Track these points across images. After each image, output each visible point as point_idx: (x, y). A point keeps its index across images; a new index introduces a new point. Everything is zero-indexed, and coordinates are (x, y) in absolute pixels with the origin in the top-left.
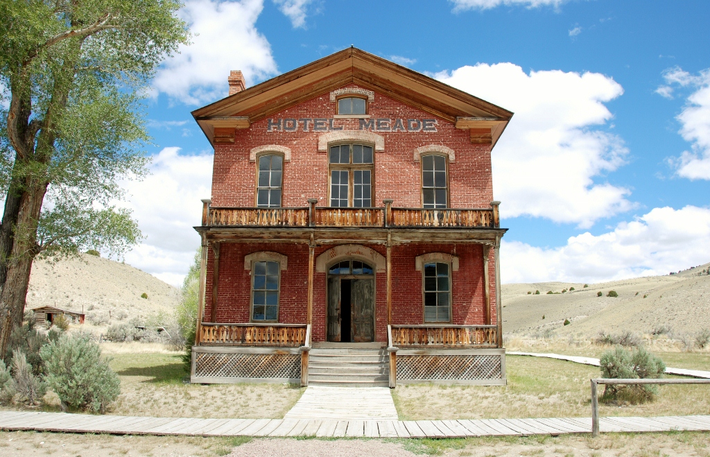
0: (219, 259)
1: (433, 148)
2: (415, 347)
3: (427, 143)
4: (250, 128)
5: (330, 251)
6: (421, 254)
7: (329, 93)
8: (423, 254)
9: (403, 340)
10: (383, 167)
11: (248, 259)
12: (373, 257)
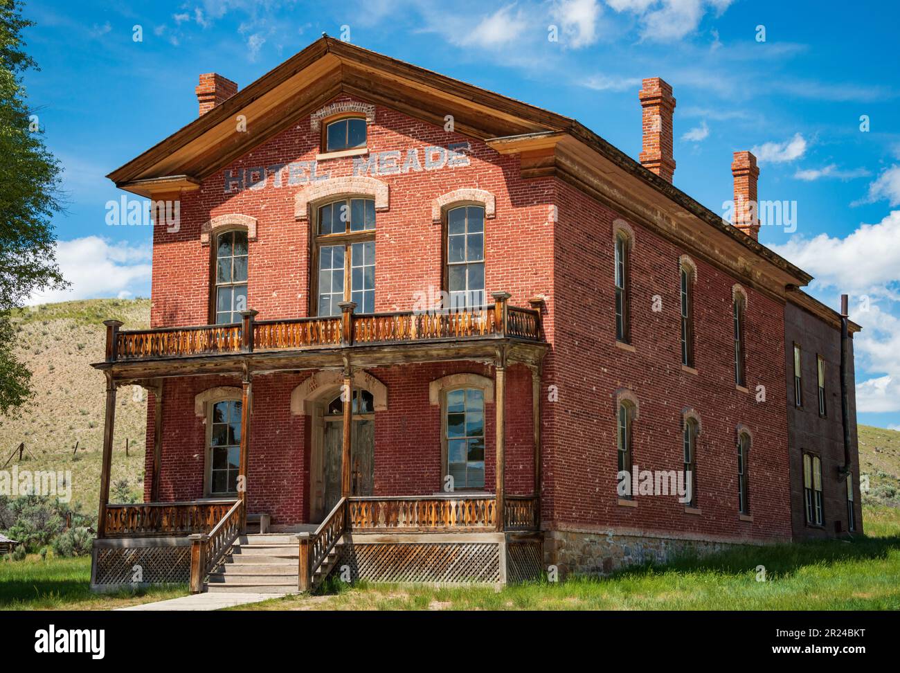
0: (162, 402)
1: (462, 194)
2: (380, 531)
3: (454, 187)
4: (201, 189)
5: (309, 381)
6: (438, 377)
7: (309, 116)
8: (441, 376)
9: (364, 520)
10: (387, 236)
11: (199, 401)
12: (369, 386)
